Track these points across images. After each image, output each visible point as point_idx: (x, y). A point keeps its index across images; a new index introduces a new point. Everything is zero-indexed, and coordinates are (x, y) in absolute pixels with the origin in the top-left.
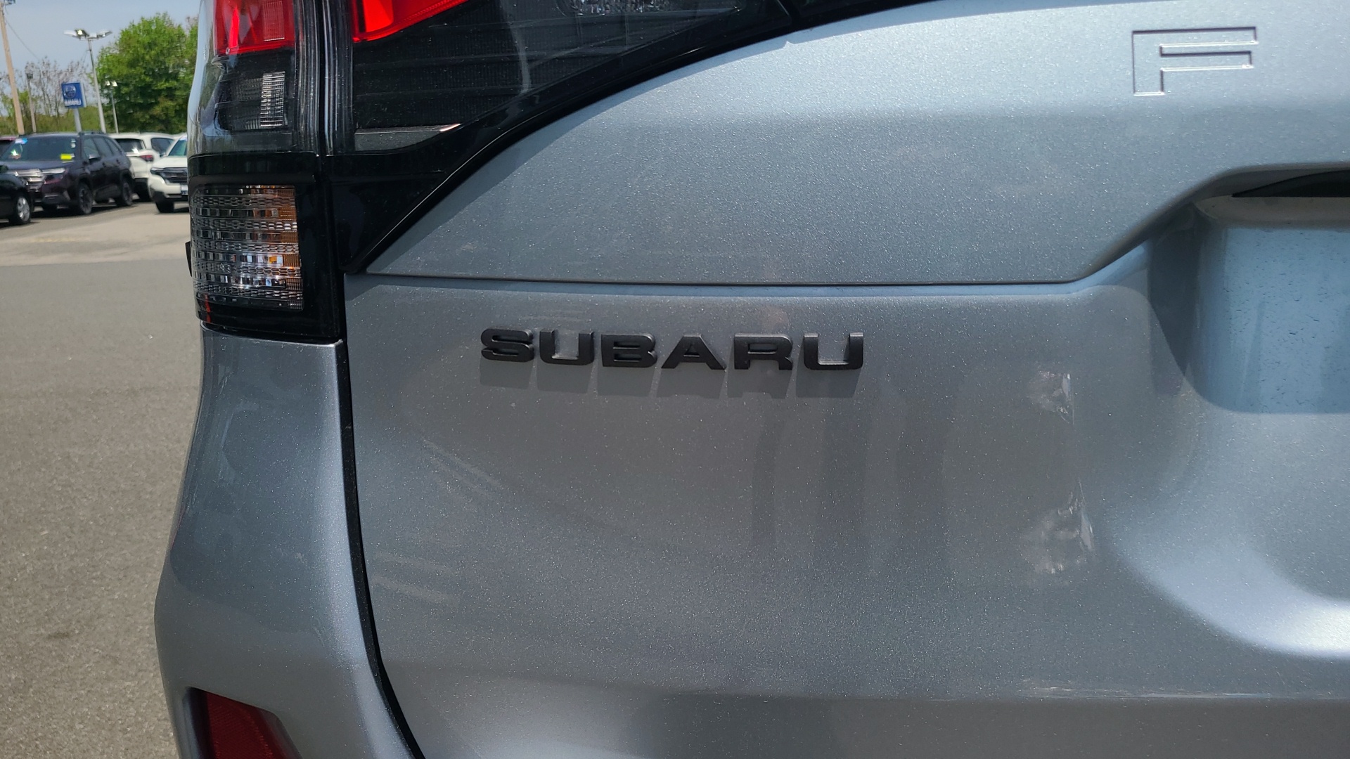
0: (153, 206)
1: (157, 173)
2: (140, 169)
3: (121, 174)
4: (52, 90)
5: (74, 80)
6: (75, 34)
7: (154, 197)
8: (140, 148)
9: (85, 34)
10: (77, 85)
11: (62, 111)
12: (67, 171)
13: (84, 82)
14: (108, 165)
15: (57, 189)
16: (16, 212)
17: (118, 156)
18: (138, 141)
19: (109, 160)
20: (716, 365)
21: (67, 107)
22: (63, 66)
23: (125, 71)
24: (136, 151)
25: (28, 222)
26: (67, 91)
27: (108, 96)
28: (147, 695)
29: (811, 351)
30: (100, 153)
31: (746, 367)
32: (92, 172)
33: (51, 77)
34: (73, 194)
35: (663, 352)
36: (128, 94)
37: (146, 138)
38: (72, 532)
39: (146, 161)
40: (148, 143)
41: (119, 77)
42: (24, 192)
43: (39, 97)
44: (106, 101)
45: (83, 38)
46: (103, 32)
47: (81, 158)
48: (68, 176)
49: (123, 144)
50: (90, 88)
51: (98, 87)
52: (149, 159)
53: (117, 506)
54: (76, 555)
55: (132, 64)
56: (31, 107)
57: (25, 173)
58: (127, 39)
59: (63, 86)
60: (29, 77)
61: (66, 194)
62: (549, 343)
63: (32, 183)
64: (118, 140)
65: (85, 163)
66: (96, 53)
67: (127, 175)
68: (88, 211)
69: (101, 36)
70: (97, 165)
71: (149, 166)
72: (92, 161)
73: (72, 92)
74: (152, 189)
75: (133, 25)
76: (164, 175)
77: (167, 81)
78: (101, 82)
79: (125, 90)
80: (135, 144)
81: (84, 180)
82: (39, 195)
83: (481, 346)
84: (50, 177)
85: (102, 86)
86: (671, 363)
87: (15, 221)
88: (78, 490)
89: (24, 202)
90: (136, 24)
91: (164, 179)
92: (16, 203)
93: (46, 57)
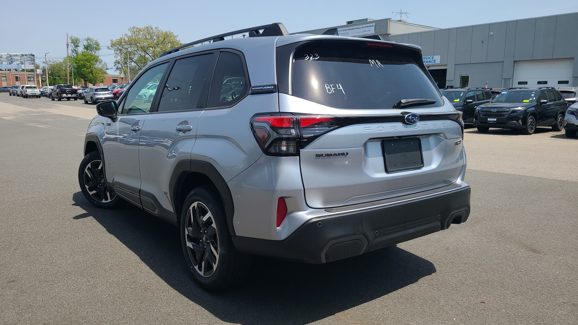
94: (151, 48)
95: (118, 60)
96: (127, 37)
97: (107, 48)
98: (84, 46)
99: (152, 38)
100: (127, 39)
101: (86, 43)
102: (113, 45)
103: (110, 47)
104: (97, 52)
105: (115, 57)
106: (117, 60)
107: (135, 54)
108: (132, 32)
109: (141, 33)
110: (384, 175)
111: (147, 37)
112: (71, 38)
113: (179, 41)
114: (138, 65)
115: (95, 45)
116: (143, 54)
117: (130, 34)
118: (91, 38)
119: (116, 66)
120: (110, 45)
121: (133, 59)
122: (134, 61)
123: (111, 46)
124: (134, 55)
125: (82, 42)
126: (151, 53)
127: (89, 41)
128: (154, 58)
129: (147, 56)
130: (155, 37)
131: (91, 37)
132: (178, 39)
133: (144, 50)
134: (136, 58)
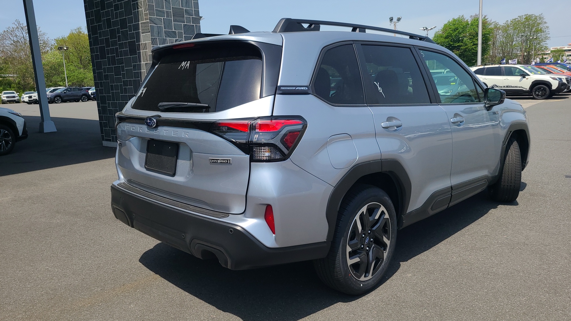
6: (423, 29)
9: (427, 29)
45: (425, 30)
58: (446, 27)
69: (432, 29)
90: (450, 21)
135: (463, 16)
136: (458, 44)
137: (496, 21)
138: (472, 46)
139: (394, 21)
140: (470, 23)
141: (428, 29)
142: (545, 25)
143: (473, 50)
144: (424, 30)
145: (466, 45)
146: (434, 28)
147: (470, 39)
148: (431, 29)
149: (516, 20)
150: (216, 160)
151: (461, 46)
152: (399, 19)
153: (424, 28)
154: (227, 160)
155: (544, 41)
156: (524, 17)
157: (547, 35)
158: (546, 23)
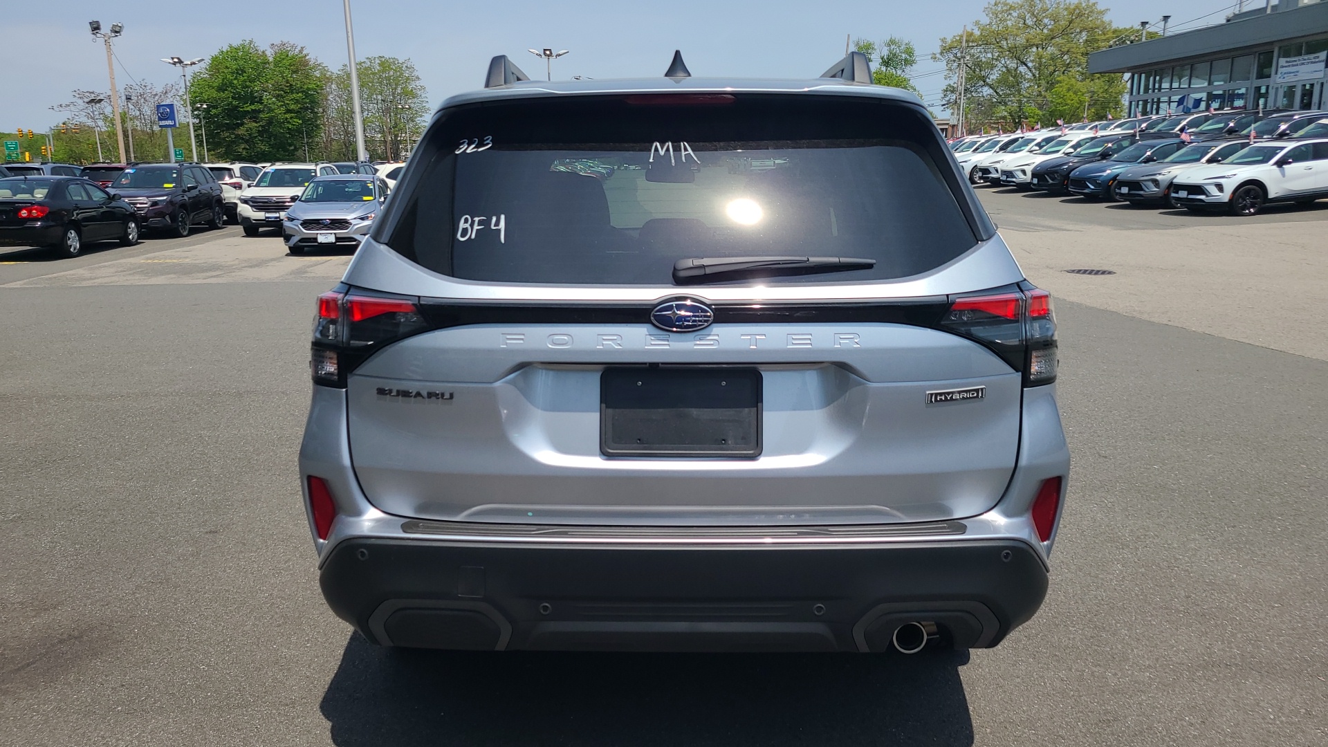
0: (240, 229)
1: (245, 201)
2: (230, 195)
3: (214, 201)
4: (148, 110)
5: (168, 102)
6: (171, 61)
7: (242, 221)
8: (231, 177)
9: (180, 62)
10: (171, 106)
11: (156, 128)
12: (169, 198)
13: (177, 104)
14: (203, 191)
15: (161, 214)
16: (127, 234)
17: (211, 184)
18: (229, 170)
19: (204, 188)
20: (423, 398)
21: (160, 126)
22: (159, 89)
23: (214, 94)
24: (227, 180)
25: (137, 243)
26: (161, 111)
27: (197, 117)
28: (263, 559)
29: (443, 395)
30: (197, 182)
31: (430, 398)
32: (189, 198)
33: (147, 98)
34: (174, 218)
35: (414, 394)
36: (217, 116)
37: (236, 167)
38: (211, 481)
39: (235, 187)
40: (238, 173)
41: (208, 99)
42: (133, 216)
43: (136, 117)
44: (197, 121)
45: (178, 65)
46: (195, 60)
47: (181, 187)
48: (171, 202)
49: (215, 172)
50: (183, 109)
51: (189, 108)
52: (238, 186)
53: (236, 467)
54: (214, 493)
55: (221, 89)
56: (129, 125)
57: (134, 200)
58: (217, 64)
59: (158, 107)
60: (128, 99)
61: (167, 218)
62: (391, 391)
63: (138, 208)
64: (210, 168)
65: (184, 191)
66: (189, 78)
67: (219, 200)
68: (185, 233)
69: (194, 63)
70: (194, 193)
71: (238, 193)
72: (190, 189)
73: (166, 113)
74: (240, 215)
75: (222, 52)
76: (251, 203)
77: (252, 103)
78: (193, 103)
79: (213, 111)
80: (226, 172)
81: (183, 206)
82: (145, 219)
83: (376, 392)
84: (155, 204)
85: (193, 108)
86: (415, 397)
87: (125, 242)
88: (210, 457)
89: (133, 225)
90: (224, 50)
91: (251, 206)
92: (127, 227)
93: (143, 80)
94: (1034, 49)
95: (952, 84)
96: (979, 28)
97: (932, 58)
98: (882, 58)
99: (1038, 22)
100: (977, 33)
101: (885, 52)
102: (946, 50)
103: (938, 56)
104: (908, 69)
105: (945, 79)
106: (950, 85)
107: (993, 67)
108: (991, 15)
109: (1015, 14)
110: (596, 463)
111: (1027, 21)
112: (857, 44)
113: (1110, 23)
114: (997, 93)
115: (904, 55)
116: (1012, 64)
117: (985, 20)
118: (897, 40)
119: (947, 99)
120: (939, 51)
121: (988, 80)
122: (988, 84)
123: (941, 53)
124: (992, 70)
125: (878, 51)
126: (1032, 61)
127: (892, 47)
128: (1038, 72)
129: (1022, 69)
130: (1046, 21)
131: (897, 37)
132: (1106, 18)
133: (1017, 54)
134: (994, 76)
135: (251, 42)
136: (253, 107)
137: (323, 63)
138: (285, 113)
139: (102, 31)
140: (271, 59)
141: (185, 63)
142: (417, 83)
143: (289, 122)
144: (175, 63)
145: (271, 110)
146: (199, 61)
147: (277, 96)
148: (191, 64)
149: (363, 64)
150: (948, 393)
151: (259, 111)
152: (117, 31)
153: (173, 58)
154: (977, 391)
155: (421, 116)
156: (377, 61)
157: (424, 105)
158: (418, 78)
